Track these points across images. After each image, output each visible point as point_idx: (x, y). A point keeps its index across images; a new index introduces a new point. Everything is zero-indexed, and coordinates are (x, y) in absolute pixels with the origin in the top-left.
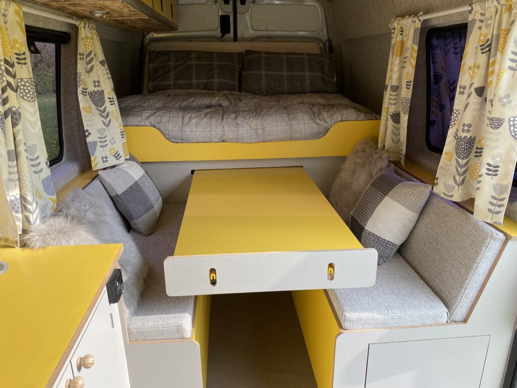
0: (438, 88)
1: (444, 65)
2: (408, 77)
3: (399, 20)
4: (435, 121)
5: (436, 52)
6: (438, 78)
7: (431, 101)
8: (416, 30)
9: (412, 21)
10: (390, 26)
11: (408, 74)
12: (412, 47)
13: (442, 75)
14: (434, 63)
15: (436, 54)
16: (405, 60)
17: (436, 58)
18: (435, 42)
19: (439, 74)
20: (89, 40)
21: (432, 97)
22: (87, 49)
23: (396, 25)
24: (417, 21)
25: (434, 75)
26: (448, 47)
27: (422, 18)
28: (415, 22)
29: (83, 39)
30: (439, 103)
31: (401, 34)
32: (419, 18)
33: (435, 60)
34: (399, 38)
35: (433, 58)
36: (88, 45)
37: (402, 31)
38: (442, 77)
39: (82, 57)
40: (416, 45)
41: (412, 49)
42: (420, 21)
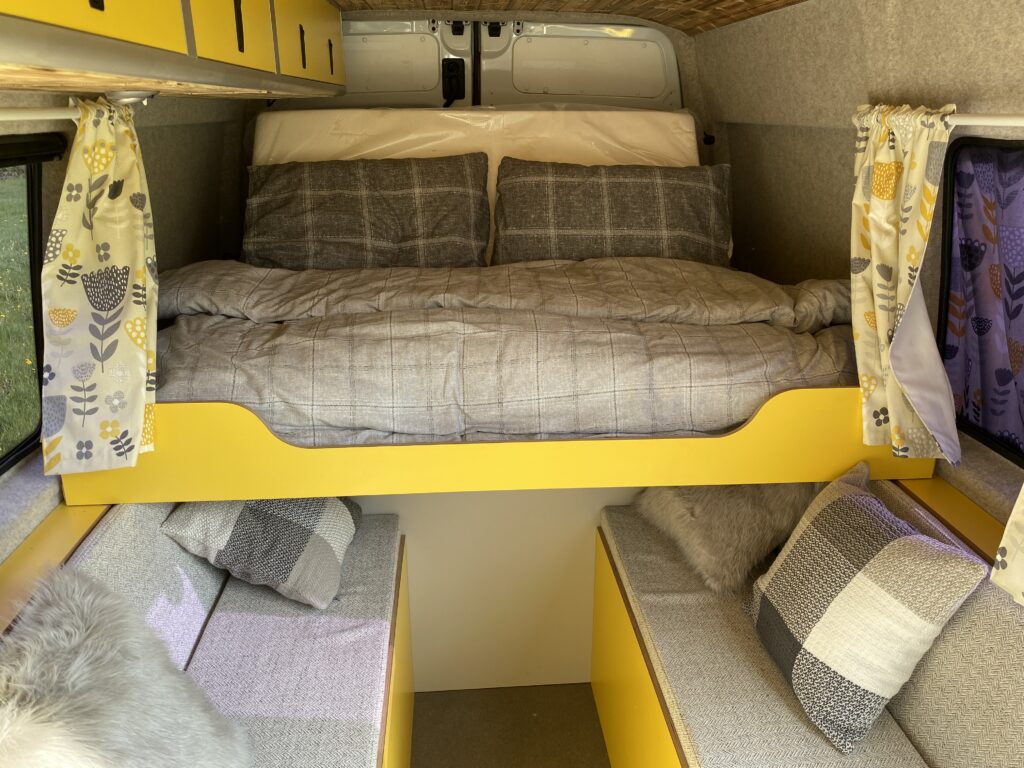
0: (974, 279)
1: (990, 226)
2: (913, 256)
3: (882, 112)
4: (957, 348)
5: (969, 191)
6: (972, 255)
7: (951, 303)
8: (933, 146)
9: (923, 123)
10: (855, 121)
11: (912, 249)
12: (924, 187)
13: (983, 248)
14: (964, 217)
15: (970, 196)
16: (905, 215)
17: (970, 205)
18: (968, 167)
19: (976, 244)
20: (103, 151)
21: (952, 292)
22: (96, 170)
23: (873, 121)
24: (940, 126)
25: (961, 245)
26: (1009, 190)
27: (954, 122)
28: (932, 125)
29: (86, 151)
30: (974, 315)
31: (893, 147)
32: (947, 119)
33: (968, 211)
34: (885, 157)
35: (961, 205)
36: (100, 162)
37: (893, 140)
38: (983, 253)
39: (74, 193)
40: (934, 183)
41: (924, 191)
42: (947, 125)
